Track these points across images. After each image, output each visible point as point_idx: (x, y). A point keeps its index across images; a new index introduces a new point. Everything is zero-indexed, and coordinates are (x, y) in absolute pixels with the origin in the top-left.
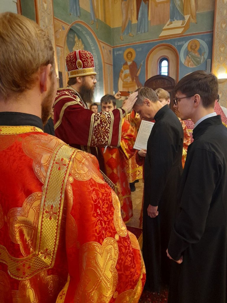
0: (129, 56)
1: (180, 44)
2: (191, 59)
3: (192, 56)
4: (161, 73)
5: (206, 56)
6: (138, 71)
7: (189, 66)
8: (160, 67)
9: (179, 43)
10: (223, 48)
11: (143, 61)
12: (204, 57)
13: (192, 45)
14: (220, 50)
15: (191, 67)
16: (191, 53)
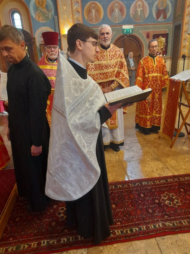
2: (41, 14)
3: (41, 11)
5: (53, 12)
7: (39, 21)
8: (13, 20)
10: (66, 7)
12: (51, 13)
13: (39, 1)
14: (63, 8)
15: (42, 22)
16: (39, 8)
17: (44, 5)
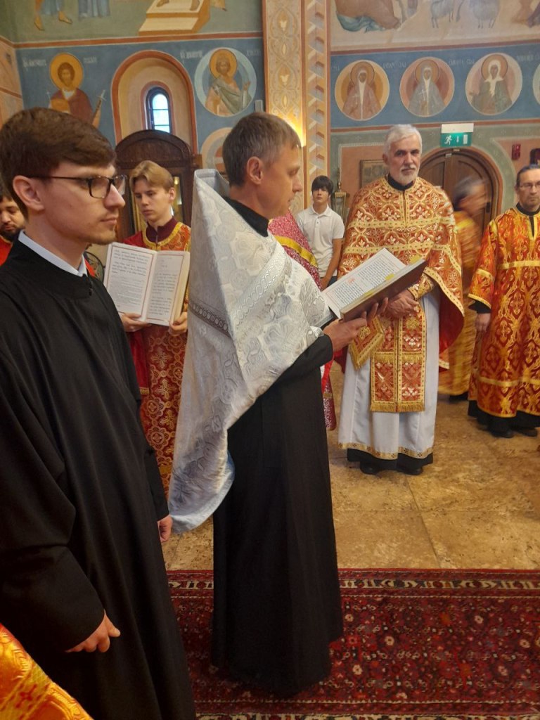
0: (66, 75)
1: (191, 57)
2: (221, 96)
3: (222, 89)
4: (153, 126)
5: (252, 90)
6: (94, 116)
7: (216, 112)
8: (150, 111)
9: (190, 55)
10: (287, 76)
11: (104, 91)
12: (248, 93)
13: (220, 63)
14: (280, 80)
15: (223, 116)
16: (218, 81)
17: (231, 74)
